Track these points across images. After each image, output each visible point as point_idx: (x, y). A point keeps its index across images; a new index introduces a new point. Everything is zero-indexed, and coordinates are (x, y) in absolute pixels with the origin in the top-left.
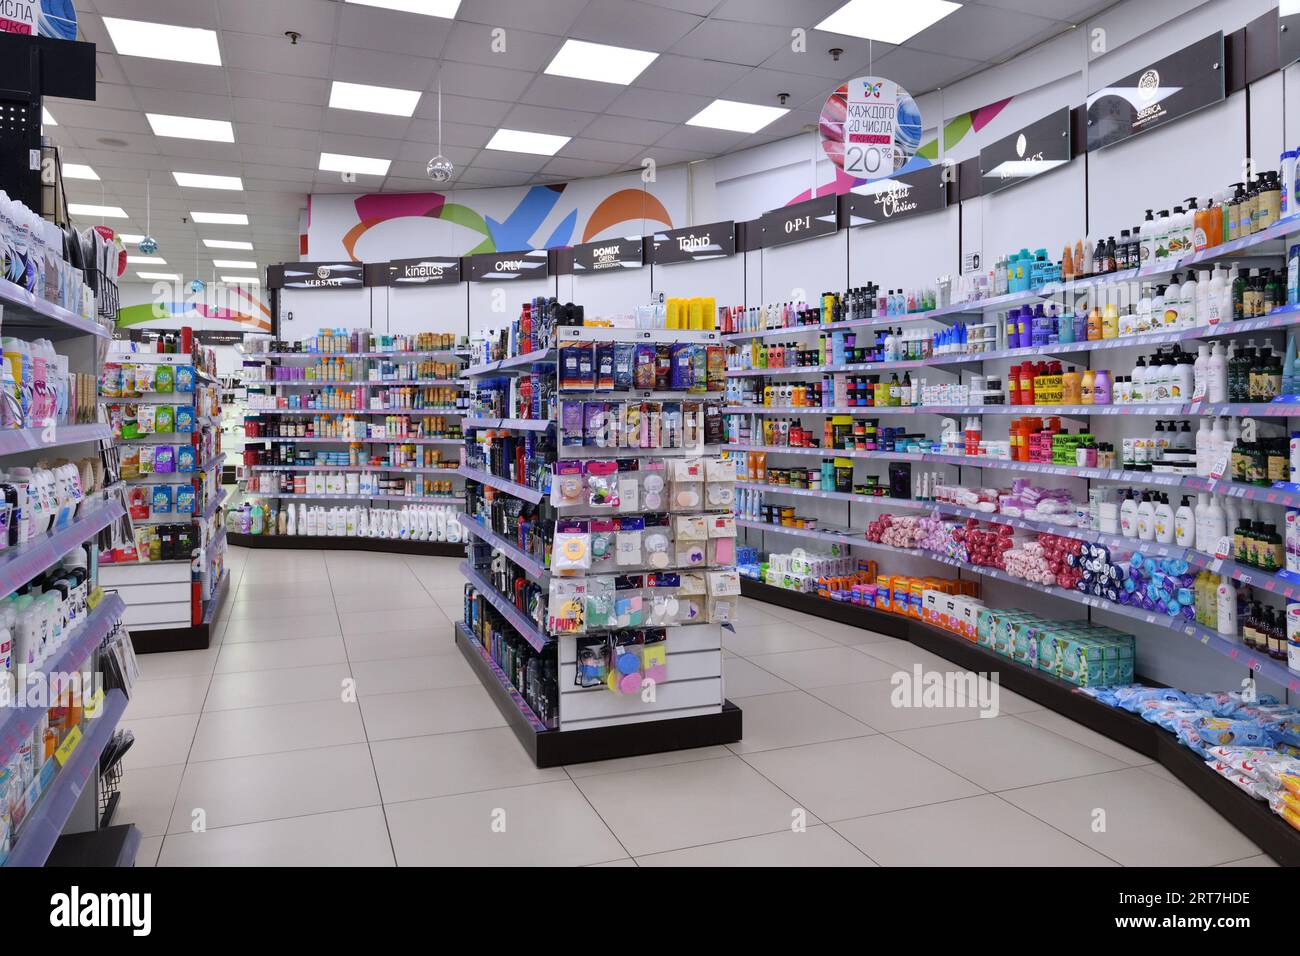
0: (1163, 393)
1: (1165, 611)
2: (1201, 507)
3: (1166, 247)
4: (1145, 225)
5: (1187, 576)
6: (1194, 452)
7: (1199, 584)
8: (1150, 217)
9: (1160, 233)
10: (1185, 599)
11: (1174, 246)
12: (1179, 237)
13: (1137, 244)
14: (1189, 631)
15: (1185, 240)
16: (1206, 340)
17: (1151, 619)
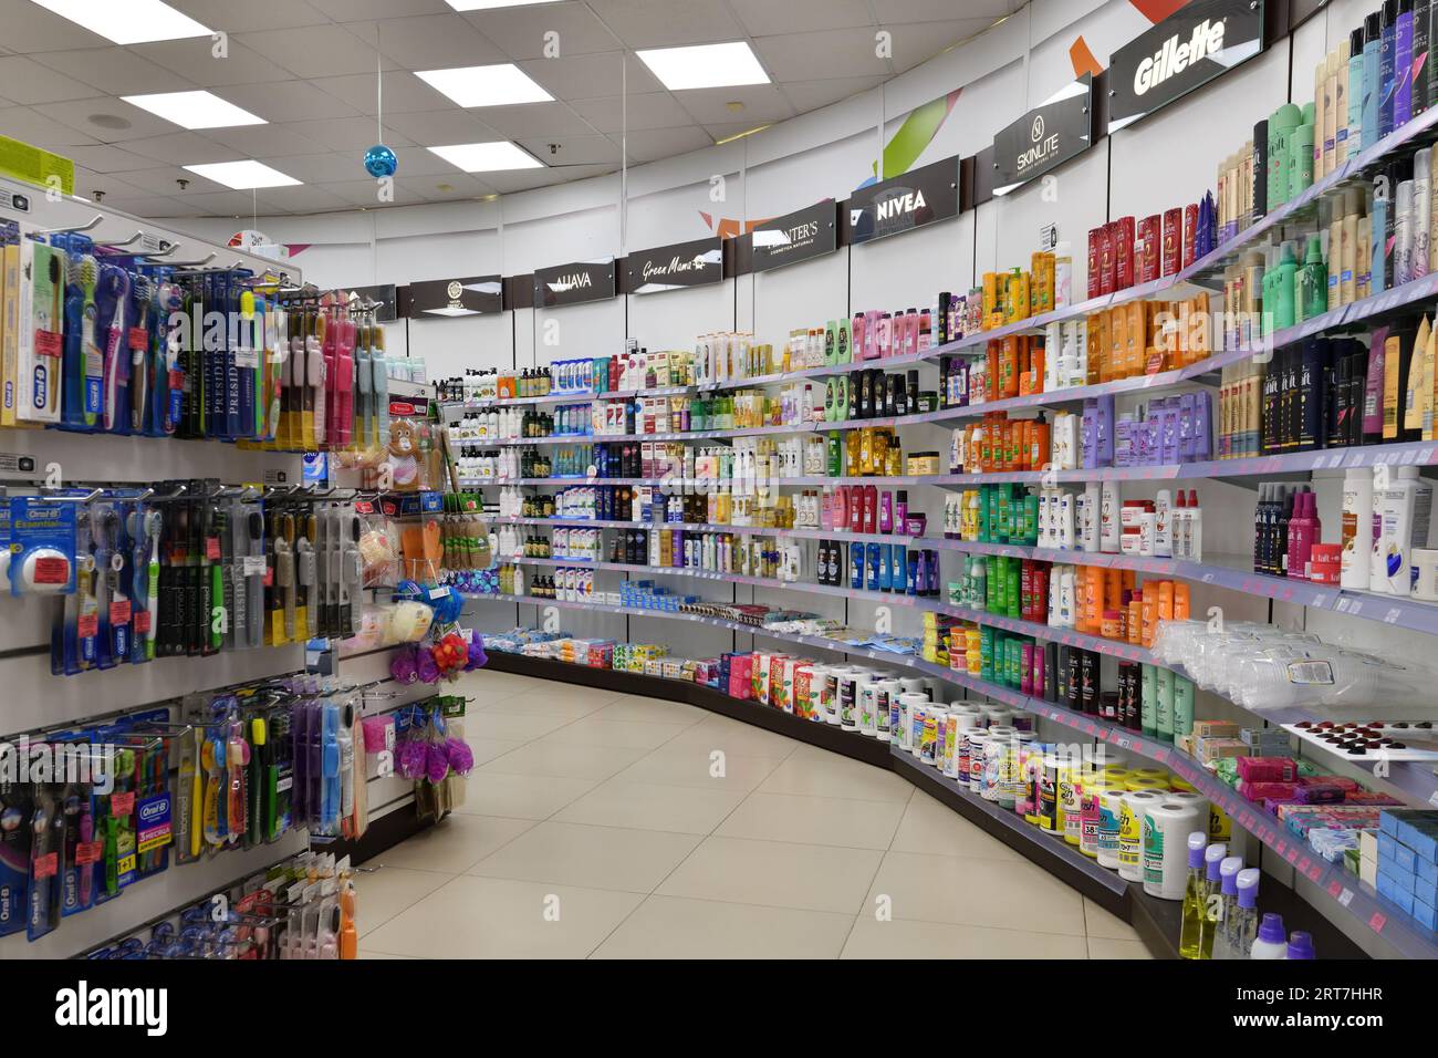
0: (479, 473)
1: (482, 591)
2: (503, 533)
3: (480, 392)
4: (466, 378)
5: (496, 570)
6: (498, 505)
7: (502, 573)
8: (468, 374)
9: (476, 384)
10: (494, 583)
11: (485, 392)
12: (488, 388)
13: (462, 387)
14: (499, 597)
15: (492, 391)
16: (505, 446)
17: (475, 596)
